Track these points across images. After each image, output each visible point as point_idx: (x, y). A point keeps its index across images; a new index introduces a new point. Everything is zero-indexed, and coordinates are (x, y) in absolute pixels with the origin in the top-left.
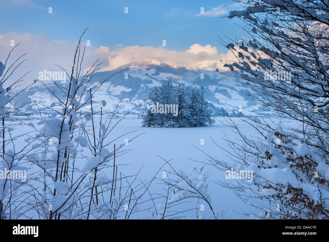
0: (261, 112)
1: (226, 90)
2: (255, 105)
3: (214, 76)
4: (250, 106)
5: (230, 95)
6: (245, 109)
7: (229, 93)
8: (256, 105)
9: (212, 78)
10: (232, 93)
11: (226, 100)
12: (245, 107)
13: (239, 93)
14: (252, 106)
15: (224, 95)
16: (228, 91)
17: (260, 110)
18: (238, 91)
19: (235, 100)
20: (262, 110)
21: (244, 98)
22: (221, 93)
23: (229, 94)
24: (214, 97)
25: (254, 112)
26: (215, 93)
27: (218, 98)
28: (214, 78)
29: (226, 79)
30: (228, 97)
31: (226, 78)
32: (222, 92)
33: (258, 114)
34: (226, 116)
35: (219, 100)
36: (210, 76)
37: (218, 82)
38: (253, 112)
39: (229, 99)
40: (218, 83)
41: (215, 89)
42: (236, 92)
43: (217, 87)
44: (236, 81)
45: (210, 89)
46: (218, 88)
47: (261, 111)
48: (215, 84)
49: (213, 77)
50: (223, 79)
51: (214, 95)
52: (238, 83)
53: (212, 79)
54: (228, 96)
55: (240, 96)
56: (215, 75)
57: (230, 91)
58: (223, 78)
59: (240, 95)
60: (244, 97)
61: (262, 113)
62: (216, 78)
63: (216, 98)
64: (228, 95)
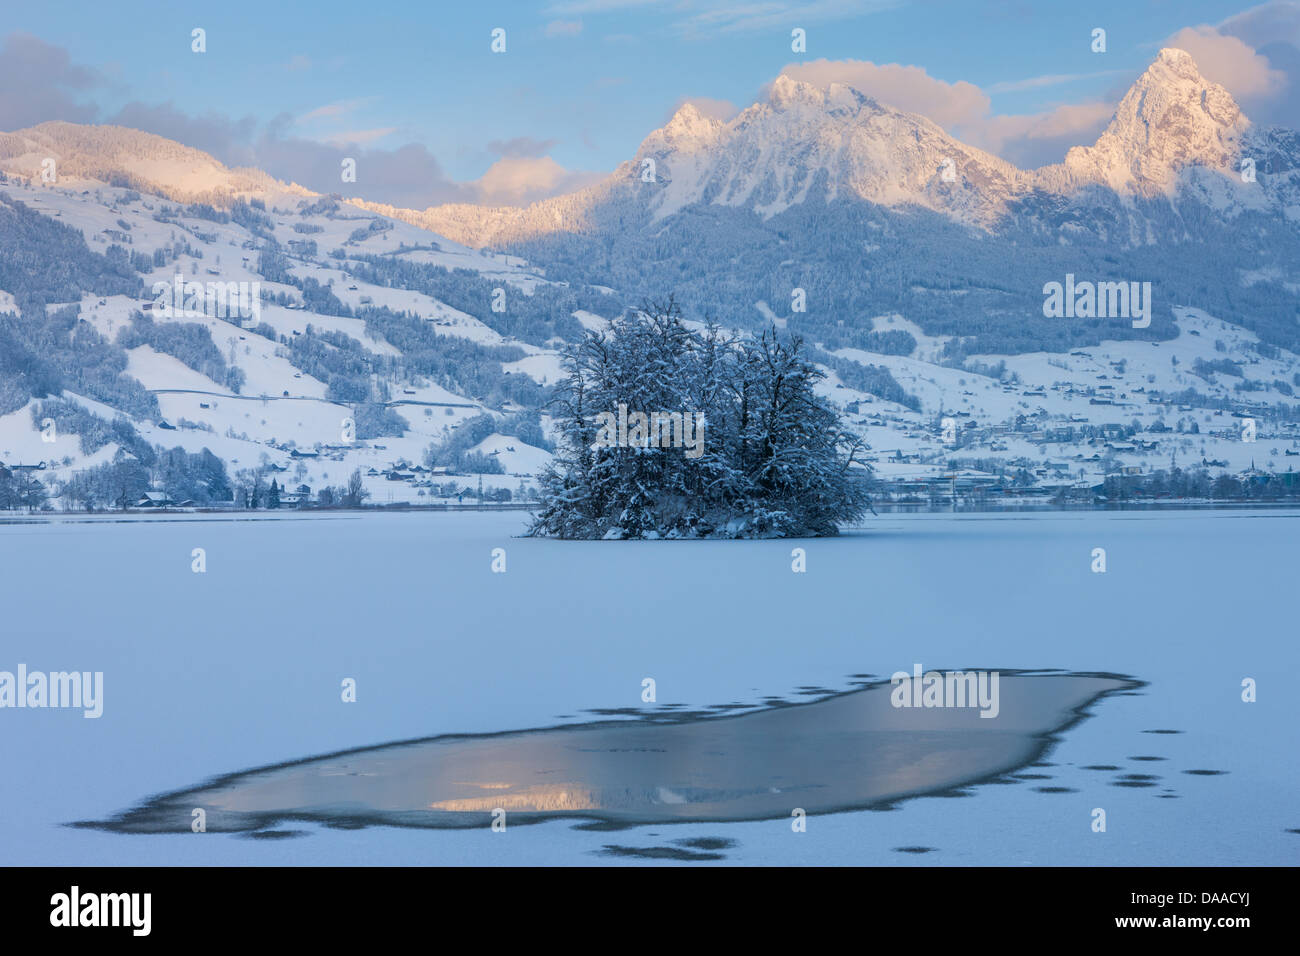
0: (446, 480)
1: (203, 333)
2: (401, 436)
3: (115, 235)
4: (371, 443)
5: (229, 366)
6: (342, 459)
7: (224, 349)
8: (405, 433)
9: (99, 248)
10: (248, 350)
11: (206, 400)
12: (335, 448)
13: (288, 352)
14: (379, 441)
15: (194, 367)
16: (214, 337)
17: (436, 469)
18: (283, 337)
19: (264, 398)
20: (452, 468)
21: (326, 386)
22: (172, 349)
23: (227, 358)
24: (122, 374)
25: (401, 478)
26: (127, 351)
27: (150, 385)
28: (113, 247)
29: (199, 255)
30: (218, 381)
31: (193, 249)
32: (179, 343)
33: (432, 493)
34: (263, 509)
35: (160, 397)
36: (82, 235)
37: (141, 275)
38: (394, 477)
39: (228, 391)
40: (141, 281)
41: (129, 324)
42: (270, 346)
43: (145, 313)
44: (261, 272)
45: (94, 323)
46: (149, 319)
47: (448, 473)
48: (123, 292)
49: (105, 235)
50: (175, 258)
51: (123, 363)
52: (277, 289)
53: (97, 254)
54: (222, 373)
55: (299, 372)
56: (120, 229)
57: (233, 342)
58: (178, 245)
59: (299, 367)
60: (323, 379)
61: (453, 486)
62: (125, 246)
63: (139, 386)
64: (220, 362)
